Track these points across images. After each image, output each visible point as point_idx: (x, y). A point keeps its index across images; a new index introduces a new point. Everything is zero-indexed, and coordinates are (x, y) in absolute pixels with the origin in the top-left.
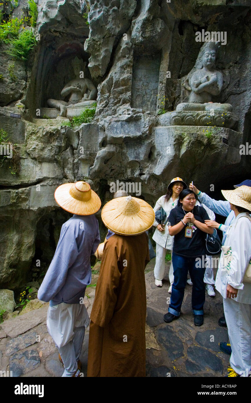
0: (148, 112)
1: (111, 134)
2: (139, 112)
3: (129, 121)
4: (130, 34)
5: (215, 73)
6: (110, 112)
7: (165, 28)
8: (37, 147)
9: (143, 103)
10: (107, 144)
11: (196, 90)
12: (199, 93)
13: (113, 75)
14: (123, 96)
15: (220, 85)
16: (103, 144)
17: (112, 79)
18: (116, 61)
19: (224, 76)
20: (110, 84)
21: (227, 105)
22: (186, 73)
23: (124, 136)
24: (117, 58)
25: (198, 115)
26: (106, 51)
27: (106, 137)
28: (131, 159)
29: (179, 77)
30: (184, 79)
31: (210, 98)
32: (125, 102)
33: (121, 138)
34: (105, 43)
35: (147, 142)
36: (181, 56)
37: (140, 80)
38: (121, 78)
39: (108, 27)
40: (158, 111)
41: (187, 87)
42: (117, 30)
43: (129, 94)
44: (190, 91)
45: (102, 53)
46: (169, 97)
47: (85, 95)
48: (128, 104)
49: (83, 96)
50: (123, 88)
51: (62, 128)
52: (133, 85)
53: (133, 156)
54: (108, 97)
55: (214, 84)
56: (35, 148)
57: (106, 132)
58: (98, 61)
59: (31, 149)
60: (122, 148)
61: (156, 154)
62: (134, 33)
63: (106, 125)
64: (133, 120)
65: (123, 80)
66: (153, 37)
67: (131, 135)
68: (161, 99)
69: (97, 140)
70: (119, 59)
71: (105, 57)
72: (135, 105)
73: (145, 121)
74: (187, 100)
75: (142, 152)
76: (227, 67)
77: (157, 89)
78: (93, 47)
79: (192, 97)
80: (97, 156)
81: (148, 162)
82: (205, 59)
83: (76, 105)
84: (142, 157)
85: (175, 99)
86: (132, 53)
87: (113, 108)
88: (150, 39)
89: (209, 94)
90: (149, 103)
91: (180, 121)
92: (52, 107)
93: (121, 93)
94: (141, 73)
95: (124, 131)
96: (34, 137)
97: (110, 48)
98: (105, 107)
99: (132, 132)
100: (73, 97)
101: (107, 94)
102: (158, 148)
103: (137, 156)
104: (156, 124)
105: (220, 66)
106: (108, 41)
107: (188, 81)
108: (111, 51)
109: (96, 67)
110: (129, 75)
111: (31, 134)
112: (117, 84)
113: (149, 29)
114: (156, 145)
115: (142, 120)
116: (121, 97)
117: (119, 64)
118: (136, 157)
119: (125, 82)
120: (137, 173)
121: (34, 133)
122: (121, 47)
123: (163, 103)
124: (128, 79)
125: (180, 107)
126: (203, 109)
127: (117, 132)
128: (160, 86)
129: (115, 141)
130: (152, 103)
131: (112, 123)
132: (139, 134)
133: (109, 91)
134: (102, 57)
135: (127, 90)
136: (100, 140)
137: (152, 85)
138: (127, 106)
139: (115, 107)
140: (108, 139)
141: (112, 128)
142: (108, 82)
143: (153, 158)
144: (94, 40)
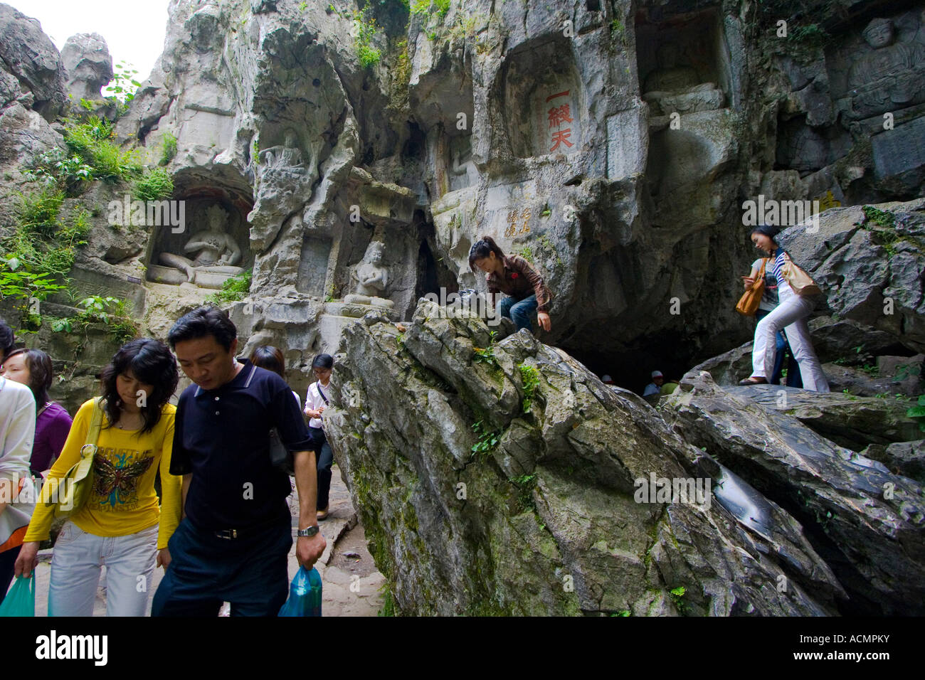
0: (315, 298)
1: (269, 317)
2: (306, 298)
3: (294, 306)
4: (302, 216)
5: (381, 270)
6: (270, 291)
7: (337, 221)
8: (166, 325)
9: (309, 285)
10: (262, 328)
11: (364, 283)
12: (366, 287)
13: (279, 253)
14: (288, 277)
15: (385, 282)
16: (258, 328)
17: (277, 257)
18: (282, 239)
19: (389, 272)
20: (273, 261)
21: (389, 302)
22: (356, 262)
23: (287, 321)
24: (284, 235)
25: (364, 309)
26: (274, 228)
27: (263, 320)
28: (291, 347)
29: (348, 265)
30: (353, 268)
31: (376, 292)
32: (289, 283)
33: (283, 323)
34: (274, 220)
35: (312, 330)
36: (351, 245)
37: (308, 262)
38: (288, 258)
39: (280, 207)
40: (325, 297)
41: (355, 277)
42: (289, 211)
43: (295, 275)
44: (358, 282)
45: (269, 229)
46: (337, 283)
47: (224, 257)
48: (293, 286)
49: (220, 257)
50: (288, 268)
51: (205, 304)
52: (300, 265)
53: (294, 344)
54: (269, 274)
55: (379, 281)
56: (163, 327)
57: (264, 314)
58: (263, 235)
59: (157, 327)
60: (282, 334)
61: (321, 343)
62: (306, 218)
63: (265, 306)
64: (300, 305)
65: (290, 260)
66: (327, 228)
67: (296, 321)
68: (329, 287)
69: (250, 322)
70: (287, 237)
71: (271, 234)
72: (299, 287)
73: (313, 307)
74: (354, 291)
75: (306, 341)
76: (392, 264)
77: (325, 273)
78: (260, 221)
79: (360, 289)
80: (250, 341)
81: (311, 351)
82: (372, 257)
83: (210, 268)
84: (305, 346)
85: (343, 286)
86: (302, 235)
87: (274, 287)
88: (323, 228)
89: (374, 287)
90: (316, 287)
91: (348, 313)
92: (171, 265)
93: (286, 272)
94: (310, 254)
95: (287, 316)
96: (159, 310)
97: (279, 225)
98: (264, 285)
99: (297, 318)
100: (205, 256)
101: (269, 271)
102: (324, 337)
103: (300, 344)
104: (324, 311)
105: (386, 263)
106: (277, 219)
107: (356, 271)
108: (280, 228)
109: (259, 241)
110: (296, 255)
111: (155, 307)
112: (283, 264)
113: (322, 220)
114: (322, 333)
115: (310, 306)
116: (285, 276)
117: (287, 243)
118: (298, 346)
119: (292, 262)
120: (297, 364)
121: (160, 306)
122: (290, 227)
123: (331, 290)
124: (296, 261)
125: (348, 298)
126: (369, 303)
127: (278, 316)
128: (329, 272)
129: (273, 326)
130: (319, 288)
131: (273, 305)
132: (304, 321)
133: (272, 268)
134: (268, 233)
135: (293, 271)
136: (255, 322)
137: (321, 269)
138: (292, 288)
139: (277, 287)
140: (265, 322)
141: (273, 311)
142: (271, 259)
143: (317, 348)
144: (261, 215)
